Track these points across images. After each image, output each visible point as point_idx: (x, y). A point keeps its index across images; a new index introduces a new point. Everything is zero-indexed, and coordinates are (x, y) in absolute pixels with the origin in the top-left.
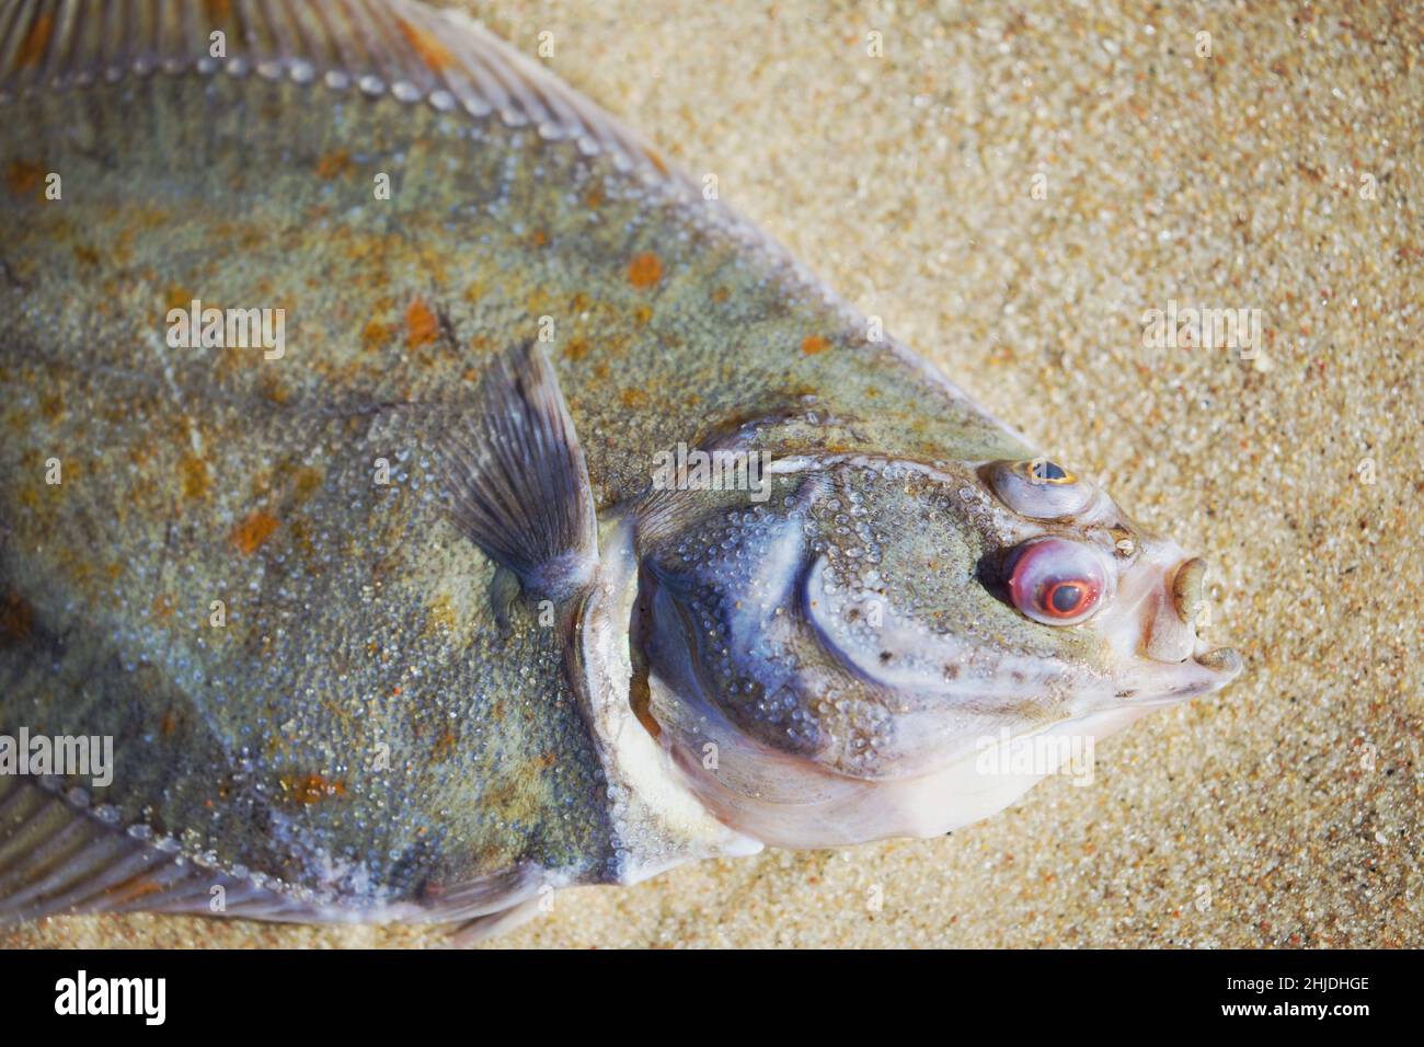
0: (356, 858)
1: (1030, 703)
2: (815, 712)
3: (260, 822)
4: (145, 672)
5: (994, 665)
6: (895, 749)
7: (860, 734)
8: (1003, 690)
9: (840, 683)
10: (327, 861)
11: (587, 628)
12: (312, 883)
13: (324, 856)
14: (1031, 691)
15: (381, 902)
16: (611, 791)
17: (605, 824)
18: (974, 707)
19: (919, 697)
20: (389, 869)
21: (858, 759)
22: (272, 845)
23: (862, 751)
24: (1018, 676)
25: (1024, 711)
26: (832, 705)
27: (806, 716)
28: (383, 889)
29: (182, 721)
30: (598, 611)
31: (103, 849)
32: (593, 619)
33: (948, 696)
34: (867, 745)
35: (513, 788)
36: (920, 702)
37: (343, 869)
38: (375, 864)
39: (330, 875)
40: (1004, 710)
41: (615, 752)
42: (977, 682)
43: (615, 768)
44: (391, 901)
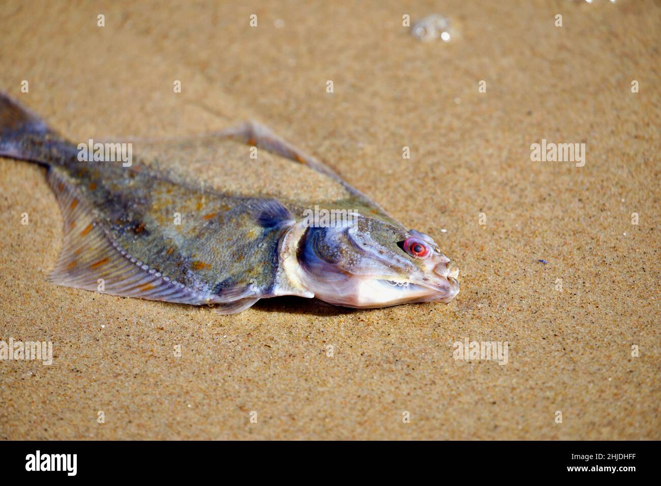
0: (206, 283)
1: (399, 268)
2: (341, 252)
3: (184, 272)
4: (169, 240)
5: (393, 256)
6: (360, 266)
7: (351, 259)
8: (394, 262)
9: (351, 248)
10: (198, 283)
11: (287, 235)
12: (192, 287)
13: (198, 282)
14: (401, 266)
15: (208, 294)
16: (279, 269)
17: (274, 276)
18: (384, 263)
19: (370, 255)
20: (214, 286)
21: (349, 266)
22: (185, 277)
23: (350, 264)
24: (398, 261)
25: (397, 270)
26: (347, 252)
27: (339, 253)
28: (211, 291)
29: (174, 250)
30: (291, 232)
31: (141, 275)
32: (290, 233)
33: (378, 257)
34: (352, 263)
35: (253, 268)
36: (370, 256)
37: (202, 285)
38: (211, 285)
39: (198, 286)
40: (391, 267)
41: (283, 261)
42: (387, 257)
43: (282, 264)
44: (211, 294)
